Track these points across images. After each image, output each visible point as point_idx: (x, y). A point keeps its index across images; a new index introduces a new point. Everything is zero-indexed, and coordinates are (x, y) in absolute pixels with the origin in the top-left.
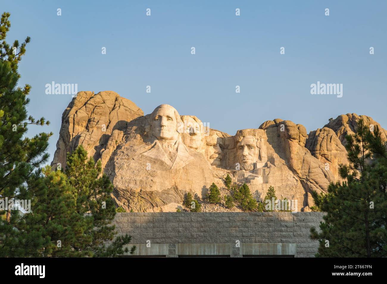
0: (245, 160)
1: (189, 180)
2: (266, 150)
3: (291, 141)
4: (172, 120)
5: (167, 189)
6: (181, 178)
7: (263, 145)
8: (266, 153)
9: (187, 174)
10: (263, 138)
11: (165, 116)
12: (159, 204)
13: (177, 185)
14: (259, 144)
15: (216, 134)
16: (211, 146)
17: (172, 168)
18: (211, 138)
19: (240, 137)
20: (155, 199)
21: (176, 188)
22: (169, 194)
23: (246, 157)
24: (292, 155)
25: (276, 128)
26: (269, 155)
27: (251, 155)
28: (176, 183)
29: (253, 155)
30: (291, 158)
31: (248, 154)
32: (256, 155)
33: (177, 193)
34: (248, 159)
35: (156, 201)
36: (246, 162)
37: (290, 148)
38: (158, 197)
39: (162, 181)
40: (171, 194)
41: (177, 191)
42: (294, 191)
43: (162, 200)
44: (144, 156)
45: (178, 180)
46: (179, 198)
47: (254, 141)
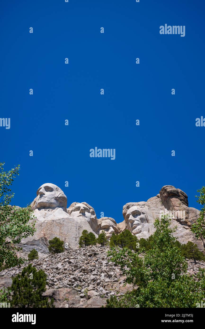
2: (151, 214)
6: (51, 230)
8: (152, 217)
10: (147, 206)
11: (45, 187)
14: (143, 210)
15: (109, 219)
16: (105, 228)
17: (42, 222)
18: (104, 222)
19: (126, 210)
21: (44, 240)
22: (34, 245)
23: (133, 223)
24: (176, 208)
25: (158, 199)
27: (137, 220)
28: (45, 235)
29: (139, 220)
31: (134, 220)
32: (142, 220)
34: (135, 224)
36: (134, 228)
37: (172, 203)
40: (37, 245)
41: (45, 242)
45: (48, 232)
46: (47, 250)
47: (138, 208)
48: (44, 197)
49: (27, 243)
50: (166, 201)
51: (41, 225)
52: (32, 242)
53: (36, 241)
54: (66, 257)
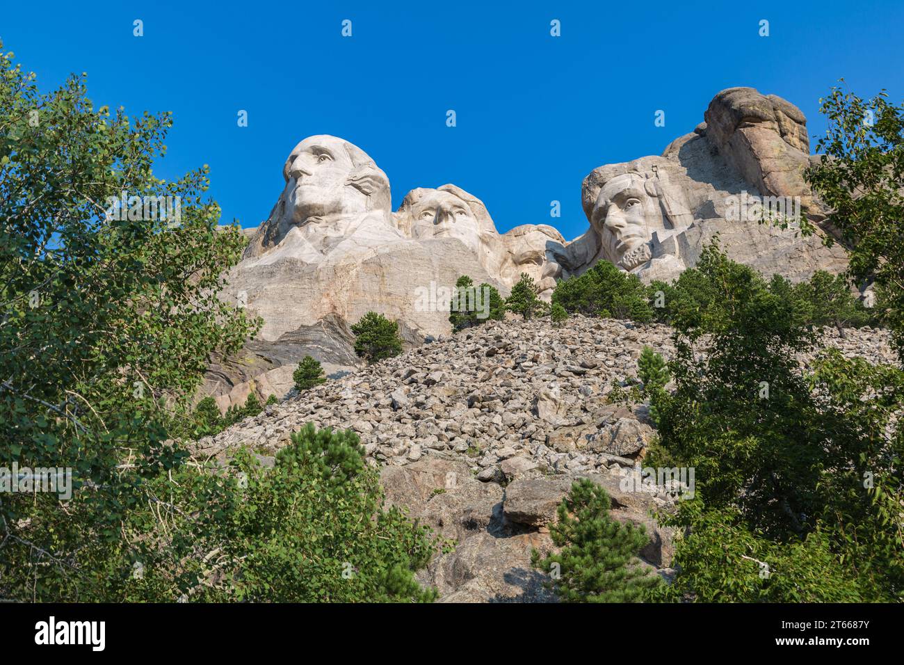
0: (619, 242)
1: (389, 294)
2: (680, 194)
3: (749, 128)
4: (333, 158)
5: (296, 328)
6: (353, 288)
7: (667, 183)
8: (684, 204)
9: (383, 276)
10: (664, 168)
11: (307, 151)
12: (253, 370)
13: (339, 311)
14: (652, 186)
15: (539, 230)
16: (528, 262)
17: (319, 267)
18: (522, 241)
19: (590, 191)
20: (240, 361)
21: (335, 323)
22: (305, 342)
23: (620, 233)
24: (765, 163)
25: (702, 140)
26: (694, 205)
27: (635, 223)
28: (335, 308)
29: (641, 220)
30: (764, 172)
31: (623, 222)
32: (652, 220)
33: (342, 337)
34: (628, 237)
35: (241, 367)
36: (626, 248)
37: (751, 149)
38: (253, 351)
39: (281, 310)
40: (314, 342)
41: (340, 330)
42: (807, 260)
43: (266, 356)
44: (245, 272)
45: (344, 297)
46: (351, 352)
47: (633, 181)
48: (311, 184)
49: (281, 338)
50: (731, 145)
51: (317, 279)
52: (298, 333)
53: (309, 328)
54: (414, 368)
